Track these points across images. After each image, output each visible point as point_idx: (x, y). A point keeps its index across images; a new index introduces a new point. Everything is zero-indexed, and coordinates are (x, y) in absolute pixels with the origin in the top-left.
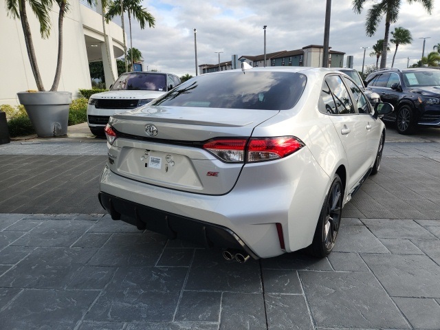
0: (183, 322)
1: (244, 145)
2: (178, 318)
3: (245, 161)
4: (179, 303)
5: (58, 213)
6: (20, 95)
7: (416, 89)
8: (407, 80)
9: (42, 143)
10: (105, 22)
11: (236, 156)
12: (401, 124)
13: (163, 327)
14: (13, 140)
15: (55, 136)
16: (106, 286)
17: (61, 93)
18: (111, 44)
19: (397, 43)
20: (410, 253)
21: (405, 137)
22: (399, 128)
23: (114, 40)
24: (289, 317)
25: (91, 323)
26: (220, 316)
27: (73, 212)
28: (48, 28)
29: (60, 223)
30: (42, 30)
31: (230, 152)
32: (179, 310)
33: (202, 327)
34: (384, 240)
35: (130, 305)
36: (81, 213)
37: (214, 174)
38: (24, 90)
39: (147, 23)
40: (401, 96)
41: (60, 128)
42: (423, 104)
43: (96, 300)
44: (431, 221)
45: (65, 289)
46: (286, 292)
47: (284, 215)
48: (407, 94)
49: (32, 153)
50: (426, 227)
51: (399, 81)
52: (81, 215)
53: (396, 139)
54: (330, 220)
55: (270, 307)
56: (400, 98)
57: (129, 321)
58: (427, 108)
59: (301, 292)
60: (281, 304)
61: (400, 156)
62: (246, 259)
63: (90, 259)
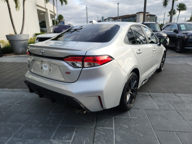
0: (56, 140)
1: (82, 59)
2: (54, 138)
3: (83, 67)
4: (56, 131)
5: (14, 88)
6: (7, 36)
7: (184, 32)
8: (180, 28)
9: (16, 57)
10: (46, 3)
11: (79, 64)
12: (177, 48)
13: (46, 142)
14: (4, 56)
15: (22, 54)
16: (26, 122)
17: (24, 35)
18: (49, 13)
19: (180, 10)
20: (168, 109)
21: (179, 54)
22: (176, 50)
23: (50, 11)
24: (104, 139)
25: (15, 139)
26: (72, 138)
27: (20, 88)
28: (19, 6)
29: (13, 93)
30: (16, 7)
31: (77, 63)
32: (55, 134)
33: (63, 143)
34: (158, 103)
35: (33, 131)
36: (23, 88)
37: (69, 73)
38: (8, 34)
39: (64, 3)
40: (178, 35)
41: (24, 50)
42: (187, 39)
43: (20, 129)
44: (182, 94)
45: (8, 123)
46: (106, 127)
47: (101, 92)
48: (180, 34)
49: (10, 61)
50: (179, 97)
51: (177, 28)
52: (24, 89)
53: (174, 55)
54: (130, 94)
55: (97, 134)
56: (177, 36)
57: (32, 139)
58: (189, 41)
59: (113, 127)
60: (102, 133)
61: (174, 63)
62: (84, 112)
63: (22, 110)
